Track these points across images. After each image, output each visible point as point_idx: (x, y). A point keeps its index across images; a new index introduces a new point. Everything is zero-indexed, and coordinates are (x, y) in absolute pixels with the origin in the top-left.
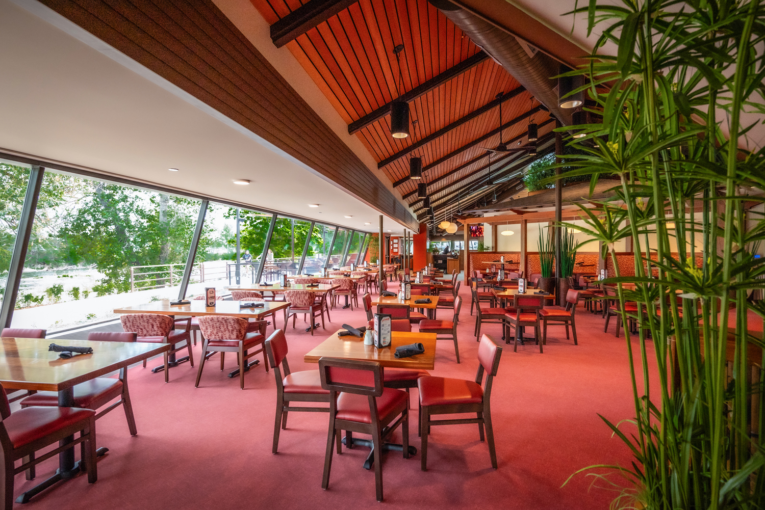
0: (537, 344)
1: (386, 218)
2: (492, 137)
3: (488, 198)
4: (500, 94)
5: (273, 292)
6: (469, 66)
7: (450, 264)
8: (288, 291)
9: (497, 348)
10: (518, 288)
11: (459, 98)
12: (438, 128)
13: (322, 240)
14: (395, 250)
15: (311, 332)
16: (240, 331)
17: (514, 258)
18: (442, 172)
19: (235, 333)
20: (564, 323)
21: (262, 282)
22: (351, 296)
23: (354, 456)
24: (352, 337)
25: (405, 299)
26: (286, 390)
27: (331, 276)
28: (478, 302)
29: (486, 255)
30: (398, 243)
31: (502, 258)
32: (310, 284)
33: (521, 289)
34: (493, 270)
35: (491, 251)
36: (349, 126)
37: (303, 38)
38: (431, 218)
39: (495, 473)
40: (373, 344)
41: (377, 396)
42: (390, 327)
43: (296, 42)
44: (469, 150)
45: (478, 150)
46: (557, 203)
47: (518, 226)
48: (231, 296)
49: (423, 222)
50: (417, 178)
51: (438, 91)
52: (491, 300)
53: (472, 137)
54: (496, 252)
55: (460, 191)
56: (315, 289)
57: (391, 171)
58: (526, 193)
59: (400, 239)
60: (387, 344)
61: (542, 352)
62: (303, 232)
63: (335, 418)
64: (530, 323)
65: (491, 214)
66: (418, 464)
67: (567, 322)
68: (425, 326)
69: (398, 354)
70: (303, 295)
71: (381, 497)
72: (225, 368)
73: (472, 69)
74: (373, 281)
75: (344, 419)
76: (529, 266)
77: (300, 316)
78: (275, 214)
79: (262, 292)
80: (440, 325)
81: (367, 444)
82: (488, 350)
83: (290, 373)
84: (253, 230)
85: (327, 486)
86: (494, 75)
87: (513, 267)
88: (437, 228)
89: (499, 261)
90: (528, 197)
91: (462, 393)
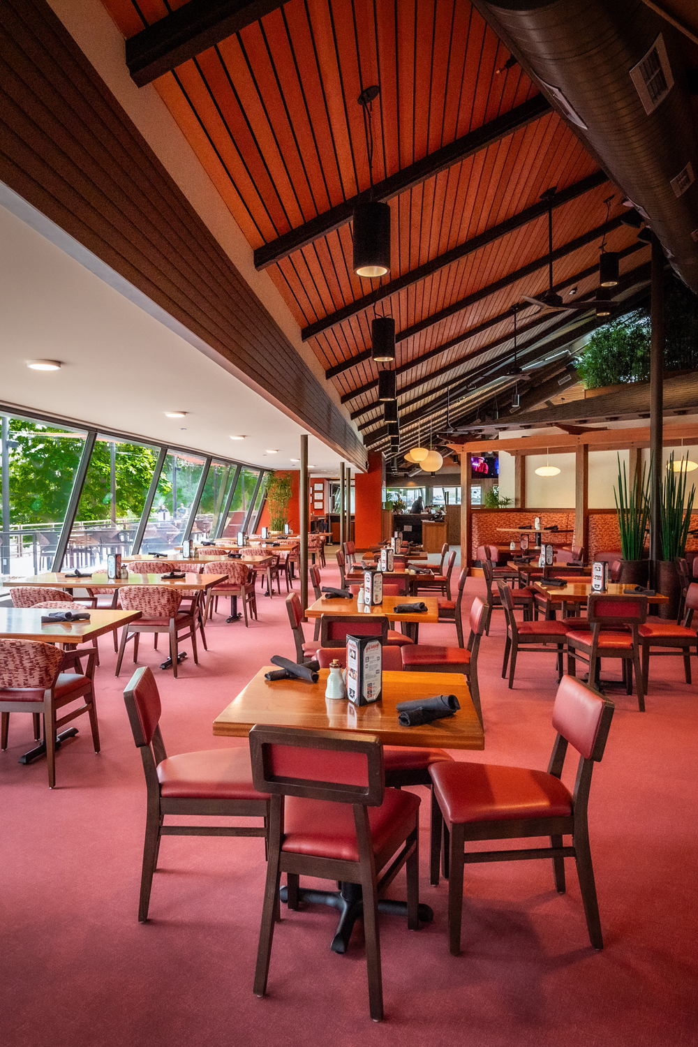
0: (630, 693)
1: (313, 440)
2: (524, 279)
3: (500, 403)
4: (550, 192)
5: (89, 590)
6: (499, 134)
7: (429, 532)
8: (126, 588)
9: (604, 704)
10: (590, 582)
11: (471, 200)
12: (424, 260)
13: (169, 484)
14: (318, 506)
15: (172, 671)
16: (47, 671)
17: (559, 520)
18: (422, 349)
19: (37, 674)
20: (681, 650)
21: (67, 569)
22: (244, 598)
23: (307, 925)
24: (295, 683)
25: (373, 604)
26: (165, 792)
27: (201, 557)
28: (511, 610)
29: (505, 514)
30: (322, 491)
31: (537, 520)
32: (168, 574)
33: (597, 583)
34: (524, 545)
35: (513, 506)
36: (256, 252)
37: (187, 69)
38: (395, 441)
39: (599, 957)
40: (345, 698)
41: (373, 804)
42: (379, 663)
43: (172, 77)
44: (476, 304)
45: (496, 303)
46: (653, 412)
47: (571, 458)
48: (9, 597)
49: (372, 450)
50: (386, 359)
51: (436, 183)
52: (526, 605)
53: (488, 276)
54: (522, 510)
55: (450, 387)
56: (178, 583)
57: (325, 345)
58: (579, 391)
59: (326, 482)
60: (375, 697)
61: (642, 709)
62: (131, 469)
63: (281, 850)
64: (613, 652)
65: (514, 433)
66: (441, 942)
67: (686, 649)
68: (414, 657)
69: (407, 717)
70: (156, 597)
71: (378, 1011)
72: (9, 746)
73: (503, 140)
74: (282, 567)
75: (300, 852)
76: (592, 537)
77: (146, 638)
78: (93, 431)
79: (70, 590)
80: (444, 657)
81: (330, 901)
82: (582, 710)
83: (165, 758)
84: (30, 464)
85: (264, 990)
86: (543, 151)
87: (559, 539)
88: (401, 459)
89: (530, 527)
90: (587, 400)
91: (529, 797)
